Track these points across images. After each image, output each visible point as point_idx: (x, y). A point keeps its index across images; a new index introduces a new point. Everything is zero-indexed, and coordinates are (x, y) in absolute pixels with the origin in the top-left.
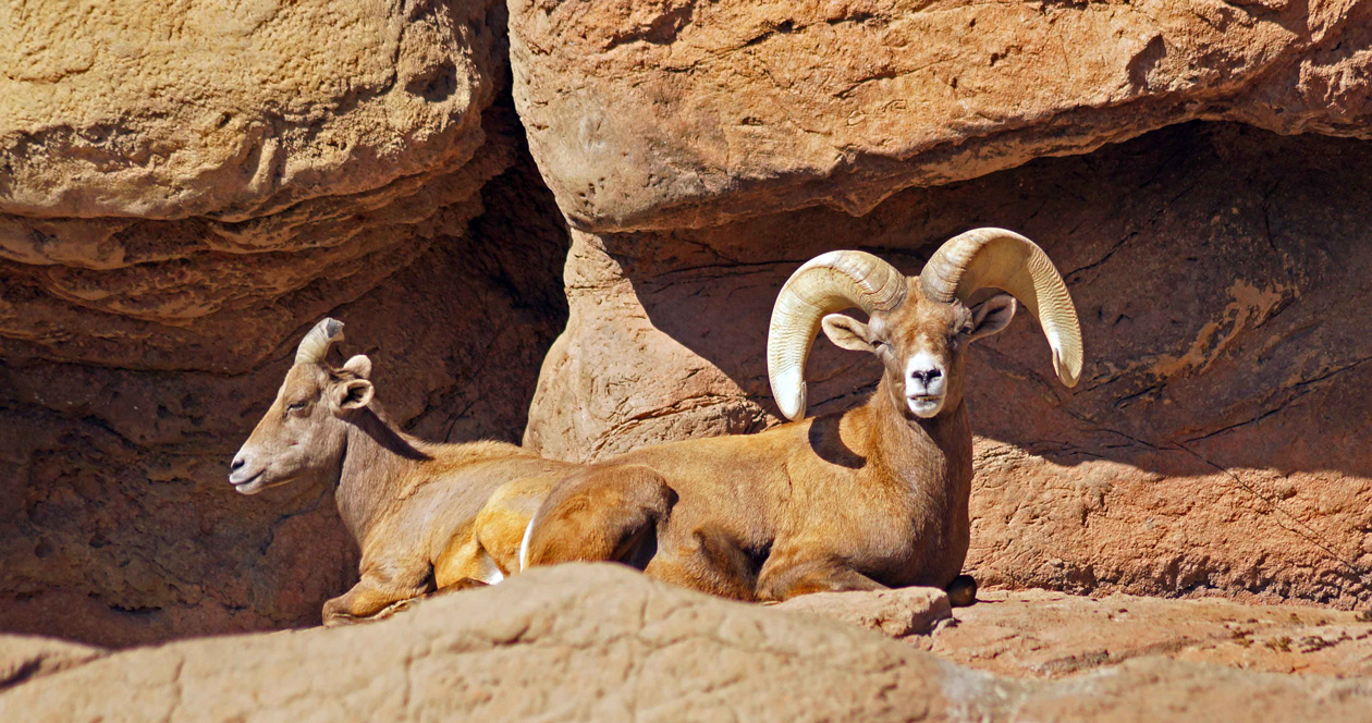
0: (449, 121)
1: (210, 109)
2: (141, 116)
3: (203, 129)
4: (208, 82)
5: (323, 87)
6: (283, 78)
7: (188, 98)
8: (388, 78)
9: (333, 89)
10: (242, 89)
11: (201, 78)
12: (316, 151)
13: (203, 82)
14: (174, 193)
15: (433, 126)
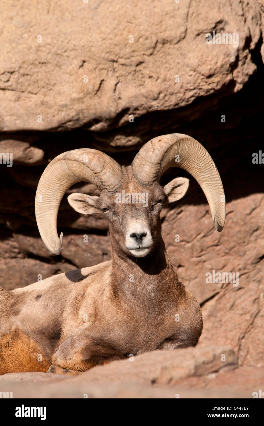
0: (224, 59)
1: (73, 59)
2: (32, 64)
3: (69, 72)
4: (70, 41)
5: (141, 40)
6: (116, 36)
7: (59, 52)
8: (182, 33)
9: (147, 41)
10: (90, 45)
11: (66, 39)
12: (141, 83)
13: (67, 41)
14: (58, 114)
15: (212, 62)
